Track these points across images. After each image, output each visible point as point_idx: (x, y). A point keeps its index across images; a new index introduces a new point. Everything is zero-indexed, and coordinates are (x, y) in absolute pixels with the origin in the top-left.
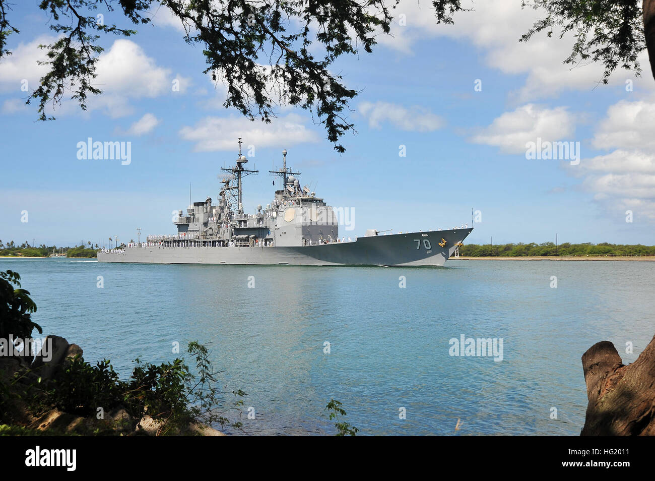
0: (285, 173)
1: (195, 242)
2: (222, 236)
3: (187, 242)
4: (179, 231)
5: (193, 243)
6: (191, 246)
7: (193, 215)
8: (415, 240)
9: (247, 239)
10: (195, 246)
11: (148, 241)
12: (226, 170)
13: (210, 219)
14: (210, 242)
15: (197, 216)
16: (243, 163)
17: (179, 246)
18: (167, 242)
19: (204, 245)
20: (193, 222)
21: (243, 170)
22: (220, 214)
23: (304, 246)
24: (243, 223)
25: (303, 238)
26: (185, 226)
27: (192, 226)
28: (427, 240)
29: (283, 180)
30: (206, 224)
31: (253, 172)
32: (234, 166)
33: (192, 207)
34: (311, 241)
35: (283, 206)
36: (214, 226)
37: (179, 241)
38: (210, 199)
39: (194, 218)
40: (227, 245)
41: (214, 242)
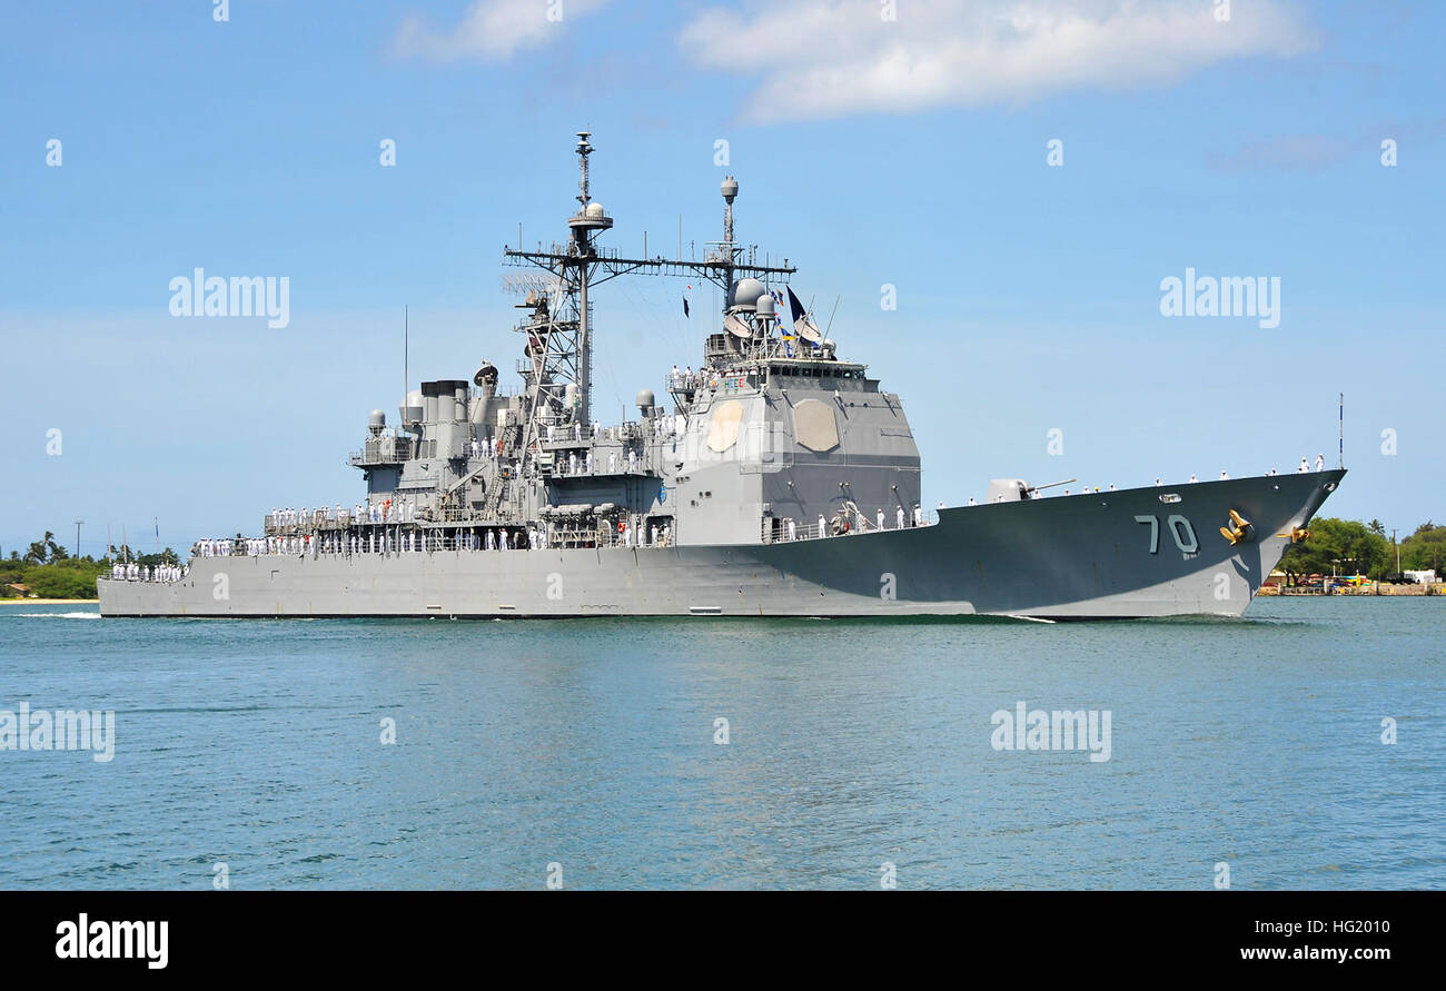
0: (728, 268)
1: (418, 534)
2: (515, 510)
3: (392, 534)
4: (372, 489)
5: (412, 537)
6: (407, 547)
7: (417, 428)
8: (1139, 519)
9: (587, 521)
10: (418, 548)
11: (271, 532)
12: (527, 256)
13: (475, 446)
14: (467, 530)
15: (429, 435)
16: (594, 232)
17: (366, 549)
18: (330, 532)
19: (447, 544)
20: (417, 457)
21: (593, 258)
22: (520, 428)
23: (768, 541)
24: (573, 458)
25: (768, 514)
26: (389, 471)
27: (412, 472)
28: (1179, 518)
29: (722, 294)
30: (458, 464)
31: (640, 264)
32: (564, 241)
33: (416, 398)
34: (792, 526)
35: (707, 393)
36: (490, 471)
37: (368, 529)
38: (492, 371)
39: (419, 441)
40: (524, 543)
41: (481, 532)
